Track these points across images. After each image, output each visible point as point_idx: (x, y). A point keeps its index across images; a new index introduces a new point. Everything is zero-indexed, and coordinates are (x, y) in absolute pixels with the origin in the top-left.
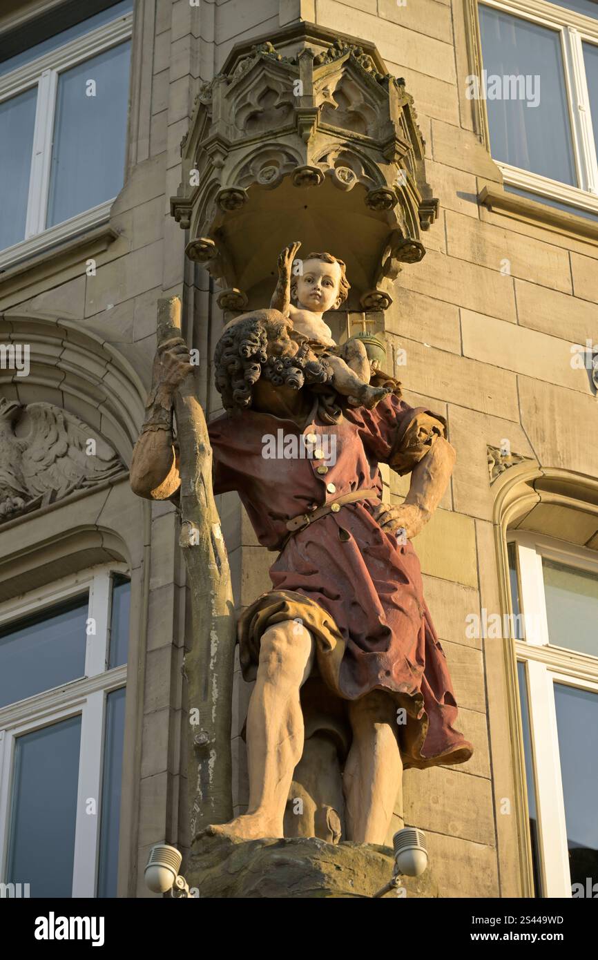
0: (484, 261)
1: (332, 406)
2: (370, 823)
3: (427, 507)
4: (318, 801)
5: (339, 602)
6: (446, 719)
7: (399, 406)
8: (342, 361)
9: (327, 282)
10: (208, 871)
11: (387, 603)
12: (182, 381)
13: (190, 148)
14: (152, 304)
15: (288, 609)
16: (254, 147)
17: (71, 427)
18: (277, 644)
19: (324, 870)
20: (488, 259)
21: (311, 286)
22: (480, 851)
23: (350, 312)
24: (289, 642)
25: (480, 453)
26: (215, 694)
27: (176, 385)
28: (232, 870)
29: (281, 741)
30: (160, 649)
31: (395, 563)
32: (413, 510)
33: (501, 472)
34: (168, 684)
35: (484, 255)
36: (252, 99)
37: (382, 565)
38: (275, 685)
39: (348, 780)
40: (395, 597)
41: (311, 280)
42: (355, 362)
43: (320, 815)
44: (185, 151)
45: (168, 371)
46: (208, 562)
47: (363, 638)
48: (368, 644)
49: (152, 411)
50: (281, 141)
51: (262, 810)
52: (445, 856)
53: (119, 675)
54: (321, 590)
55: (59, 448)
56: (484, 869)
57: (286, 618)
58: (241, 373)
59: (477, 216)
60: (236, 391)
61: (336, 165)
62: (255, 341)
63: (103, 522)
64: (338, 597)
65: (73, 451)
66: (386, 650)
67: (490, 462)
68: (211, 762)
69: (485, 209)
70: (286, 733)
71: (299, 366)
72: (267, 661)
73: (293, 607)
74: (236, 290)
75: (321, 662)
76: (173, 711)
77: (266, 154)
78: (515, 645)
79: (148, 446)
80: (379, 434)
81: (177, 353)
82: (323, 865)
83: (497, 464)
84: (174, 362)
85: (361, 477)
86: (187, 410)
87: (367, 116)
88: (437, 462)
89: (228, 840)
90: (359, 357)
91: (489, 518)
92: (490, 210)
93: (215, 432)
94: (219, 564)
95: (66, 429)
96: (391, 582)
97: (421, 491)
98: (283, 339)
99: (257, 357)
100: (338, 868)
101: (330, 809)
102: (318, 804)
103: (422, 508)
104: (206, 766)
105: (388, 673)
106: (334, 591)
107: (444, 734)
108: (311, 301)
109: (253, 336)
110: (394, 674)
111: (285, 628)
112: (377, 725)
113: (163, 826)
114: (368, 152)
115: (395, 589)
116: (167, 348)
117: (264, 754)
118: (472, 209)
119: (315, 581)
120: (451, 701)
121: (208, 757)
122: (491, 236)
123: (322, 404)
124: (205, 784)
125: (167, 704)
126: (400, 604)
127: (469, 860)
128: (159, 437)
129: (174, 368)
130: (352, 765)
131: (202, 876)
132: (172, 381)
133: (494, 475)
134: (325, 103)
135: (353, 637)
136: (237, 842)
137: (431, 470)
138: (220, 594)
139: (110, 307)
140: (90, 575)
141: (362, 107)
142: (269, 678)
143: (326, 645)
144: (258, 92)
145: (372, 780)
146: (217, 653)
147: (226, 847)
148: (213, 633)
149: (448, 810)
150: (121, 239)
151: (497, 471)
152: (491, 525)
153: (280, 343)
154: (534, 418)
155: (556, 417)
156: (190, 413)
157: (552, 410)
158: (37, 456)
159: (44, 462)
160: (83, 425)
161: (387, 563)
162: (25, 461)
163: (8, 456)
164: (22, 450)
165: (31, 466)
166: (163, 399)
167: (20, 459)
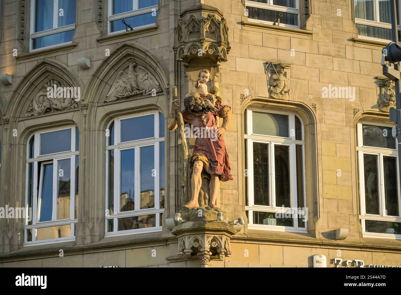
0: (242, 42)
1: (207, 110)
2: (214, 196)
3: (226, 128)
4: (204, 192)
5: (209, 153)
6: (228, 173)
7: (221, 107)
8: (209, 101)
9: (206, 78)
10: (185, 214)
11: (217, 153)
12: (178, 109)
13: (177, 32)
15: (199, 158)
16: (191, 44)
17: (148, 74)
18: (197, 167)
19: (205, 216)
20: (243, 41)
21: (203, 79)
22: (235, 192)
24: (199, 165)
25: (239, 96)
26: (185, 175)
27: (177, 110)
28: (189, 214)
29: (198, 185)
30: (173, 147)
32: (223, 129)
33: (243, 100)
34: (174, 155)
35: (242, 40)
36: (190, 29)
37: (217, 145)
38: (196, 174)
39: (210, 186)
40: (219, 152)
41: (203, 77)
42: (212, 101)
43: (205, 194)
44: (175, 33)
45: (175, 107)
46: (183, 147)
47: (213, 161)
48: (214, 163)
49: (172, 114)
50: (197, 43)
51: (194, 199)
52: (228, 194)
53: (163, 139)
54: (205, 150)
55: (146, 77)
56: (235, 196)
57: (199, 160)
58: (189, 107)
59: (241, 29)
60: (188, 111)
61: (209, 49)
62: (192, 102)
63: (158, 104)
64: (208, 152)
65: (149, 79)
66: (217, 166)
67: (241, 98)
68: (185, 189)
69: (243, 26)
70: (198, 183)
71: (201, 106)
72: (195, 170)
73: (200, 157)
74: (187, 64)
76: (175, 161)
77: (194, 45)
78: (244, 136)
79: (171, 121)
80: (217, 114)
81: (176, 103)
82: (205, 215)
83: (242, 98)
84: (176, 105)
85: (213, 124)
86: (179, 115)
87: (215, 32)
88: (228, 117)
89: (188, 208)
90: (213, 100)
91: (240, 113)
92: (244, 26)
94: (185, 148)
95: (147, 74)
96: (218, 148)
97: (225, 124)
98: (198, 101)
99: (193, 105)
100: (208, 215)
101: (206, 193)
102: (204, 193)
103: (225, 128)
104: (184, 190)
105: (217, 171)
106: (208, 151)
107: (228, 176)
109: (192, 101)
110: (218, 170)
111: (198, 162)
112: (215, 177)
113: (174, 187)
114: (215, 44)
115: (219, 150)
116: (175, 102)
117: (194, 188)
118: (240, 26)
119: (204, 148)
120: (230, 169)
121: (184, 188)
122: (244, 34)
123: (205, 110)
124: (184, 193)
126: (220, 153)
127: (233, 194)
128: (173, 120)
129: (176, 106)
130: (210, 184)
131: (184, 214)
132: (176, 109)
133: (242, 102)
134: (206, 31)
135: (211, 161)
136: (190, 209)
137: (227, 119)
138: (186, 154)
139: (157, 48)
140: (155, 112)
141: (215, 30)
142: (195, 173)
143: (206, 164)
144: (192, 27)
145: (214, 188)
146: (185, 167)
147: (187, 210)
148: (185, 162)
150: (159, 28)
151: (242, 101)
152: (240, 115)
153: (197, 101)
154: (251, 85)
155: (256, 83)
156: (179, 116)
157: (255, 81)
158: (141, 78)
159: (143, 80)
160: (152, 75)
161: (218, 144)
162: (138, 79)
163: (134, 78)
164: (137, 76)
165: (140, 80)
166: (174, 112)
167: (137, 78)
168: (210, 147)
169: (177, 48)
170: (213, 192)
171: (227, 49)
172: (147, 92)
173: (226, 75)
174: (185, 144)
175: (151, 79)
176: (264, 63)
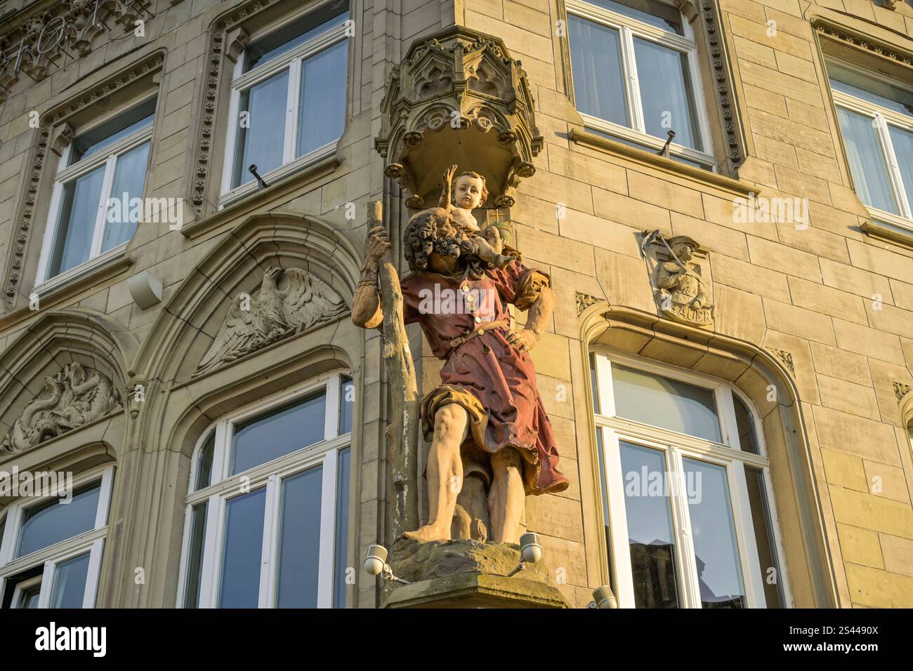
0: (572, 175)
1: (478, 268)
2: (505, 528)
3: (538, 331)
4: (472, 515)
5: (484, 391)
6: (552, 464)
7: (520, 268)
8: (483, 240)
9: (474, 190)
10: (404, 561)
11: (514, 391)
12: (383, 254)
13: (386, 106)
14: (363, 206)
15: (452, 396)
16: (427, 105)
17: (313, 283)
18: (445, 418)
19: (477, 560)
20: (575, 174)
21: (465, 193)
22: (575, 546)
23: (489, 209)
24: (453, 417)
25: (571, 296)
26: (407, 450)
27: (380, 256)
28: (419, 560)
29: (449, 479)
30: (372, 422)
31: (519, 366)
32: (529, 333)
33: (584, 308)
34: (377, 444)
35: (572, 172)
36: (425, 75)
37: (511, 368)
38: (444, 444)
39: (491, 503)
40: (519, 388)
41: (464, 189)
42: (492, 240)
43: (474, 524)
44: (383, 109)
45: (375, 248)
46: (401, 367)
47: (499, 414)
48: (502, 417)
49: (364, 273)
50: (444, 101)
51: (437, 522)
52: (552, 550)
53: (346, 439)
54: (473, 384)
55: (306, 297)
56: (577, 558)
57: (451, 402)
58: (421, 248)
59: (568, 147)
60: (418, 260)
61: (479, 116)
62: (429, 228)
63: (335, 343)
64: (483, 388)
65: (315, 298)
66: (514, 421)
67: (577, 302)
68: (405, 493)
69: (573, 143)
70: (451, 473)
71: (457, 244)
72: (439, 429)
73: (456, 395)
74: (416, 196)
75: (473, 429)
76: (380, 461)
77: (434, 109)
78: (595, 417)
79: (363, 295)
80: (508, 286)
81: (380, 236)
82: (476, 556)
83: (582, 303)
84: (379, 242)
85: (497, 312)
86: (387, 271)
87: (498, 85)
88: (544, 303)
89: (417, 541)
90: (495, 237)
91: (578, 337)
92: (576, 143)
93: (404, 286)
94: (408, 368)
95: (311, 285)
96: (516, 378)
97: (535, 321)
98: (447, 227)
99: (430, 238)
100: (486, 558)
101: (480, 521)
102: (473, 519)
103: (535, 332)
104: (402, 495)
105: (515, 436)
106: (481, 385)
107: (551, 473)
108: (464, 202)
109: (428, 225)
110: (519, 436)
111: (450, 408)
112: (509, 468)
113: (375, 533)
114: (499, 108)
115: (519, 383)
116: (374, 233)
117: (438, 487)
118: (565, 142)
119: (469, 378)
120: (555, 452)
121: (403, 490)
122: (576, 160)
123: (472, 267)
124: (401, 506)
125: (377, 457)
126: (522, 392)
127: (567, 552)
128: (369, 290)
129: (378, 246)
130: (493, 493)
131: (400, 564)
132: (377, 254)
133: (580, 310)
134: (471, 77)
135: (493, 413)
136: (422, 543)
137: (541, 308)
138: (409, 387)
139: (337, 207)
140: (327, 376)
141: (494, 79)
142: (440, 439)
143: (476, 419)
144: (429, 71)
145: (506, 502)
146: (408, 424)
147: (415, 546)
148: (405, 412)
149: (554, 521)
150: (343, 164)
151: (582, 308)
152: (579, 342)
153: (445, 229)
154: (605, 274)
155: (619, 273)
156: (389, 274)
157: (616, 269)
158: (292, 302)
159: (297, 306)
160: (321, 282)
161: (514, 366)
162: (285, 305)
163: (274, 302)
164: (283, 298)
165: (289, 308)
166: (372, 265)
167: (282, 304)
168: (490, 374)
169: (387, 141)
170: (503, 515)
171: (533, 141)
172: (306, 327)
173: (533, 240)
174: (406, 358)
175: (320, 296)
176: (637, 234)
